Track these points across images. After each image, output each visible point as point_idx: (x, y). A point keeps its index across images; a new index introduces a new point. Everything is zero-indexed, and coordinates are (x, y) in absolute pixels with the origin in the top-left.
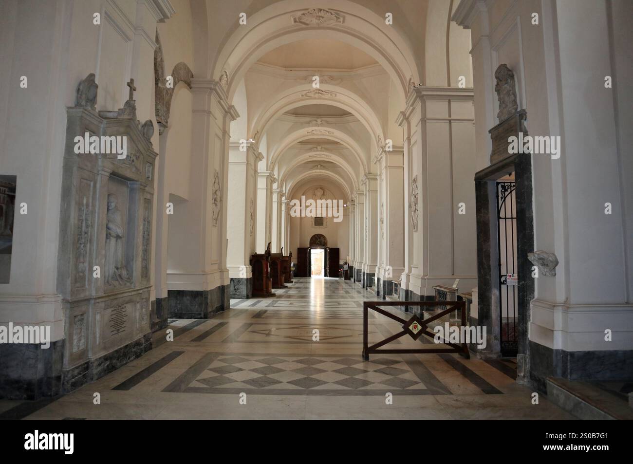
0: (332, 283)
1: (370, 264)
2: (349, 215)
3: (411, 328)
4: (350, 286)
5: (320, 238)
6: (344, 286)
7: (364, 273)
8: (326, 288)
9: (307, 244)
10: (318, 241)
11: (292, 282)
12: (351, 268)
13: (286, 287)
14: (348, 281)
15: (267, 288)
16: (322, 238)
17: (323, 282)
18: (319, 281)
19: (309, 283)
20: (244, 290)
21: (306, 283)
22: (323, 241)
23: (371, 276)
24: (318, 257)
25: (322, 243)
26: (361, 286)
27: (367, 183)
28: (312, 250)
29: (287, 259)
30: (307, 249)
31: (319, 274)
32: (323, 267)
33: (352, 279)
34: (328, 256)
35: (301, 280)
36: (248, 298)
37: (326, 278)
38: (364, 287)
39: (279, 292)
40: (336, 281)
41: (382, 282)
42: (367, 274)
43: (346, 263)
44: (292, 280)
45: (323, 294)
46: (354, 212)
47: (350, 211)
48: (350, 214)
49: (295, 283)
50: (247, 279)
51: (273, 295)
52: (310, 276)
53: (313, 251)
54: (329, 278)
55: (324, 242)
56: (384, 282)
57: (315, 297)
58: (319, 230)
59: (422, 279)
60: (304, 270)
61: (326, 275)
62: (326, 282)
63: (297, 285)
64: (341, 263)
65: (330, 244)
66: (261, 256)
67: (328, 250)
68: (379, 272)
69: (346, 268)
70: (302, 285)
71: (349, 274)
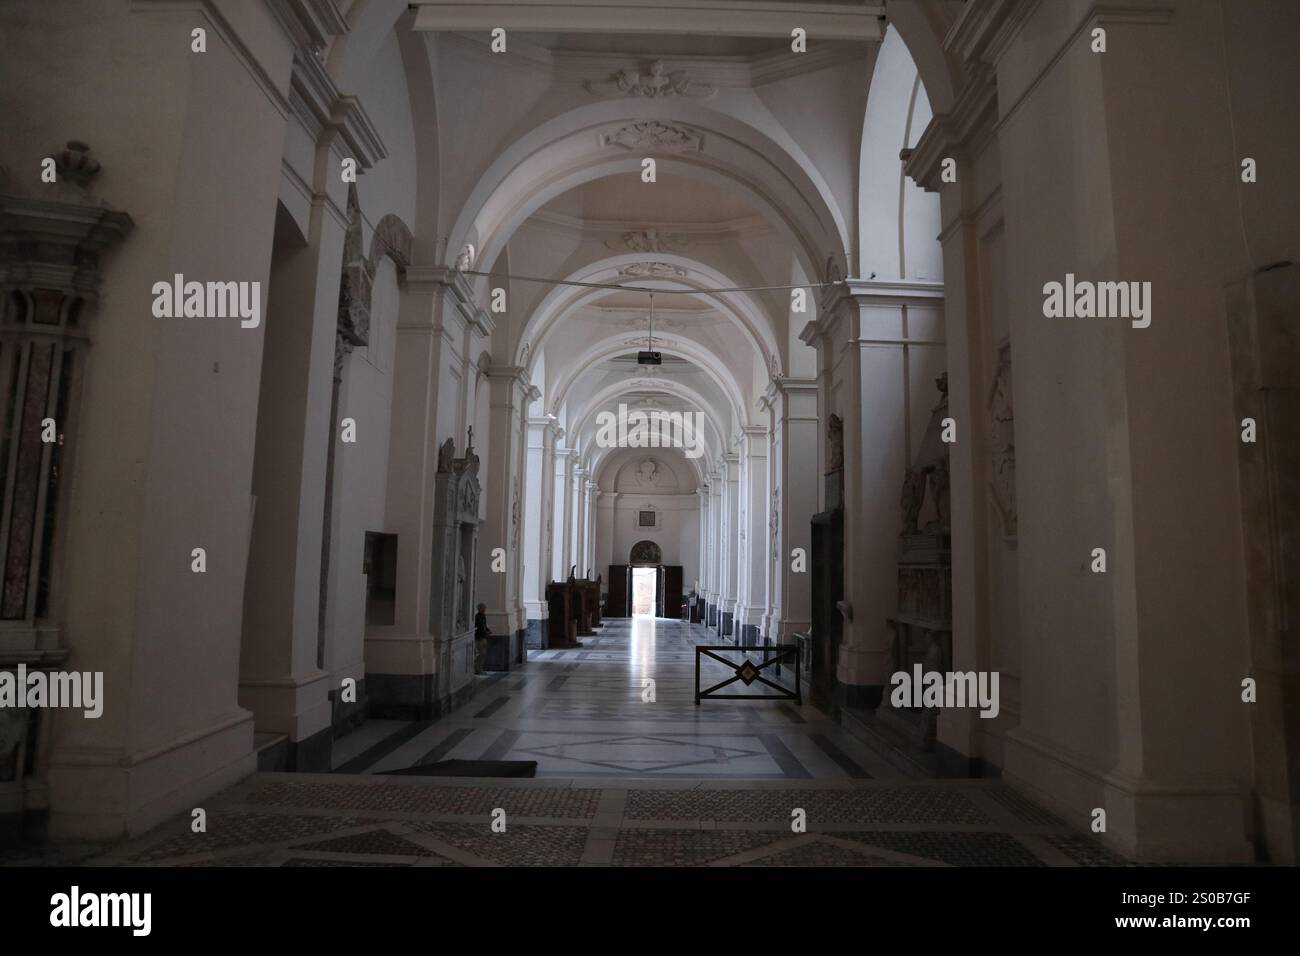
0: (669, 627)
1: (728, 598)
2: (699, 509)
3: (743, 673)
4: (698, 633)
5: (648, 548)
6: (689, 633)
7: (720, 611)
8: (658, 636)
9: (626, 559)
10: (645, 553)
11: (601, 626)
12: (701, 602)
13: (595, 634)
14: (696, 625)
15: (570, 633)
16: (652, 547)
17: (654, 625)
18: (646, 624)
19: (630, 627)
20: (537, 636)
21: (625, 627)
22: (654, 553)
23: (728, 616)
24: (644, 582)
25: (653, 557)
26: (715, 633)
27: (726, 467)
28: (634, 570)
29: (594, 586)
30: (625, 567)
31: (646, 611)
32: (654, 599)
33: (704, 622)
34: (663, 580)
35: (616, 623)
36: (543, 648)
37: (659, 619)
38: (719, 635)
39: (586, 640)
40: (676, 624)
41: (741, 628)
42: (724, 613)
43: (693, 594)
44: (602, 622)
45: (654, 644)
46: (707, 505)
47: (702, 503)
48: (702, 510)
49: (606, 627)
50: (543, 621)
51: (580, 646)
52: (630, 615)
53: (636, 571)
54: (663, 619)
55: (656, 555)
56: (744, 626)
57: (640, 649)
58: (647, 535)
59: (780, 623)
60: (620, 604)
61: (658, 615)
62: (659, 626)
63: (611, 631)
64: (686, 592)
65: (667, 560)
66: (560, 586)
67: (663, 570)
68: (739, 612)
69: (693, 601)
70: (618, 630)
71: (699, 612)
